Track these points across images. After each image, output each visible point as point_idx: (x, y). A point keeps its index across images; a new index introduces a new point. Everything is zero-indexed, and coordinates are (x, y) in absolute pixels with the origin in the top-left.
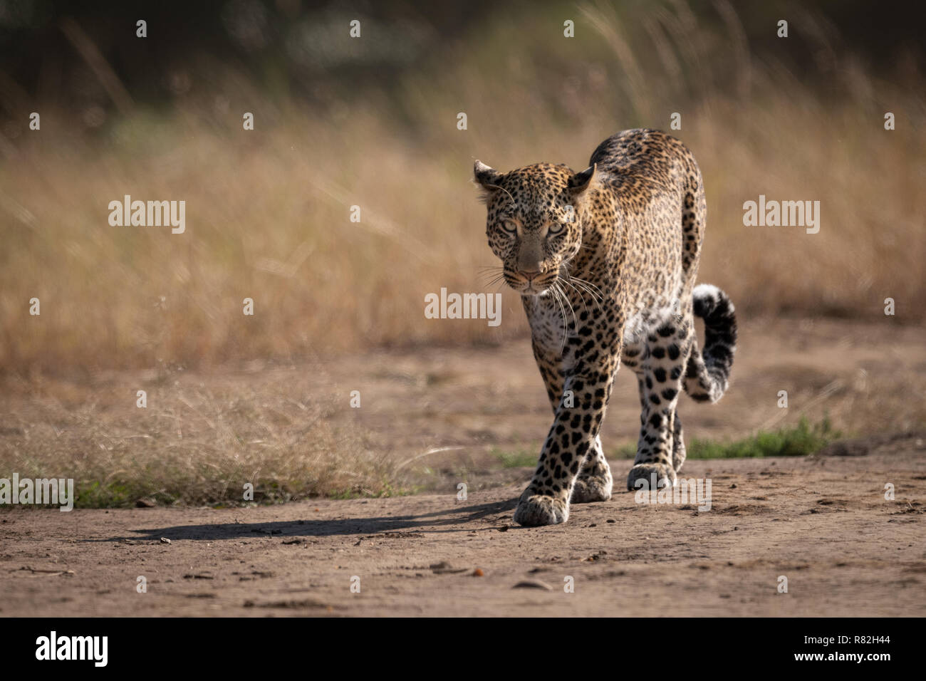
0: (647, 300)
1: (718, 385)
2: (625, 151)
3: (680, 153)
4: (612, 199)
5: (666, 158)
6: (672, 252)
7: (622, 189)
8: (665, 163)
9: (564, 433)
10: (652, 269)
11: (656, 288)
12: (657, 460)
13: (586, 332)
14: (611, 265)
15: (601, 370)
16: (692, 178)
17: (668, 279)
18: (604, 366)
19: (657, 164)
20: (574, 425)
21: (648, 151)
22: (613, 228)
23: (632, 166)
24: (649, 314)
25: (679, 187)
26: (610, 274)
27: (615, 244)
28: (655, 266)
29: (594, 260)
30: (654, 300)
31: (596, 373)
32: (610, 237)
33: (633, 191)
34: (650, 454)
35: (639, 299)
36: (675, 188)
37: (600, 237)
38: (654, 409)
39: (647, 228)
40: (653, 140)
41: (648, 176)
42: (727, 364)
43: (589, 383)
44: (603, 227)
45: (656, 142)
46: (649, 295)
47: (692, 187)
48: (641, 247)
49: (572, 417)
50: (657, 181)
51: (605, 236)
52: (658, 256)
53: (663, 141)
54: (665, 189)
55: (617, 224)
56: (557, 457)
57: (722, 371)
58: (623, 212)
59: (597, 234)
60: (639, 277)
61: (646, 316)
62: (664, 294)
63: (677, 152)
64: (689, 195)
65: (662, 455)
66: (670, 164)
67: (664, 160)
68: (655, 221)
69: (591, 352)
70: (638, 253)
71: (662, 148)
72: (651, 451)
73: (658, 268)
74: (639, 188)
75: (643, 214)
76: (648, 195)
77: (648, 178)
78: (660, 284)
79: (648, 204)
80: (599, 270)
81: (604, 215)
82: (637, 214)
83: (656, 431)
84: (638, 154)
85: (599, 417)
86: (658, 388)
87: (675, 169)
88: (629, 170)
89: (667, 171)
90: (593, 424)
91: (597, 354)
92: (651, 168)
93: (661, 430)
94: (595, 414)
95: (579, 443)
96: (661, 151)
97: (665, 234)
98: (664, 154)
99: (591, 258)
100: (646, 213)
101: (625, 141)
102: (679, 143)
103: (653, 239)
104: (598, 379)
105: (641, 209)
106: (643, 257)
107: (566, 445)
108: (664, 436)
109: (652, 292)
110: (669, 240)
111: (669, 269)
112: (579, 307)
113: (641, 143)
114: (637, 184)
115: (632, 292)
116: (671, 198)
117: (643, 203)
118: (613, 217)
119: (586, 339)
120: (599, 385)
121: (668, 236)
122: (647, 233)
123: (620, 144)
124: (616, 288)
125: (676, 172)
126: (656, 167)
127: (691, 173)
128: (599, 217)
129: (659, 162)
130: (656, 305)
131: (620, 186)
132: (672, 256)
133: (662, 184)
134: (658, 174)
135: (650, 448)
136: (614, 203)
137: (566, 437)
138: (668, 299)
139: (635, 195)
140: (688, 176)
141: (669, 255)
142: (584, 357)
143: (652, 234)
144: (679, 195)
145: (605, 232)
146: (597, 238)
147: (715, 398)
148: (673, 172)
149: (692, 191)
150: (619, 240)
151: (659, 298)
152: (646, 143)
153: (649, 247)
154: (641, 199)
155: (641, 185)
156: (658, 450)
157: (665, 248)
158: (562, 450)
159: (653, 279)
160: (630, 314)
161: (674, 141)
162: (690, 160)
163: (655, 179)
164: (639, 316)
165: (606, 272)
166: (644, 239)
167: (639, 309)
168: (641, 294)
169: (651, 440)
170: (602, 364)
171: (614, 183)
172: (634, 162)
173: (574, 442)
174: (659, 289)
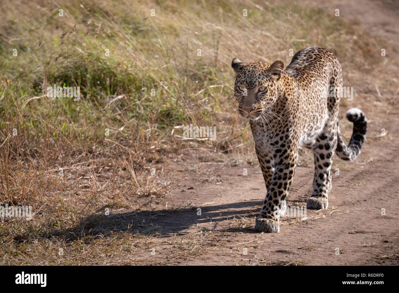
0: (309, 128)
1: (353, 153)
2: (305, 58)
3: (331, 59)
4: (293, 82)
5: (323, 62)
6: (322, 106)
7: (298, 78)
8: (322, 64)
9: (274, 191)
10: (311, 114)
11: (314, 123)
12: (320, 196)
13: (283, 146)
14: (292, 114)
15: (291, 162)
16: (335, 70)
17: (319, 118)
18: (292, 159)
19: (318, 65)
20: (280, 187)
21: (315, 59)
22: (294, 96)
23: (305, 66)
24: (310, 134)
25: (328, 75)
26: (291, 117)
27: (294, 103)
28: (313, 113)
29: (284, 110)
30: (312, 128)
31: (289, 164)
32: (292, 100)
33: (303, 79)
34: (318, 192)
35: (305, 128)
36: (325, 76)
37: (287, 99)
38: (320, 171)
39: (309, 96)
40: (318, 53)
41: (312, 71)
42: (361, 143)
43: (286, 169)
44: (289, 95)
45: (320, 54)
46: (310, 126)
47: (335, 75)
48: (306, 105)
49: (278, 184)
50: (316, 73)
51: (289, 100)
52: (314, 108)
53: (324, 54)
54: (319, 76)
55: (295, 94)
56: (272, 202)
57: (358, 146)
58: (297, 88)
59: (285, 97)
60: (305, 118)
61: (309, 135)
62: (317, 125)
63: (329, 59)
64: (333, 78)
65: (323, 193)
66: (325, 65)
67: (322, 63)
68: (313, 92)
69: (286, 155)
70: (305, 107)
71: (322, 57)
72: (319, 191)
73: (315, 113)
74: (306, 78)
75: (307, 90)
76: (310, 81)
77: (311, 72)
78: (315, 120)
79: (309, 85)
80: (286, 116)
81: (290, 89)
82: (304, 90)
83: (321, 180)
84: (310, 60)
85: (290, 183)
86: (321, 162)
87: (327, 67)
88: (302, 68)
89: (322, 68)
90: (288, 186)
91: (289, 155)
92: (315, 67)
93: (324, 180)
94: (289, 182)
95: (282, 195)
96: (321, 58)
97: (318, 98)
98: (323, 60)
99: (283, 109)
100: (308, 90)
101: (306, 53)
102: (332, 54)
103: (312, 101)
104: (290, 166)
105: (306, 88)
106: (307, 109)
107: (276, 196)
108: (325, 183)
109: (312, 124)
110: (320, 101)
111: (320, 114)
112: (279, 134)
113: (313, 54)
114: (305, 76)
115: (302, 125)
116: (322, 80)
117: (307, 85)
118: (294, 91)
119: (283, 149)
120: (290, 169)
121: (320, 98)
122: (309, 98)
123: (304, 54)
124: (295, 124)
125: (327, 68)
126: (317, 66)
127: (335, 68)
128: (287, 90)
129: (320, 64)
130: (314, 129)
131: (297, 77)
132: (321, 108)
133: (319, 74)
134: (317, 70)
135: (318, 189)
136: (295, 84)
137: (275, 193)
138: (319, 126)
139: (304, 81)
140: (333, 70)
141: (320, 107)
142: (283, 158)
143: (311, 98)
144: (327, 79)
145: (289, 98)
146: (285, 99)
147: (352, 159)
148: (326, 68)
149: (334, 76)
150: (296, 101)
151: (315, 127)
152: (315, 55)
153: (310, 104)
154: (306, 83)
155: (307, 76)
156: (321, 191)
157: (318, 104)
158: (274, 199)
159: (312, 118)
160: (301, 134)
161: (329, 53)
162: (336, 62)
163: (315, 72)
164: (306, 135)
165: (290, 117)
166: (308, 101)
167: (305, 132)
168: (306, 126)
169: (319, 185)
170: (291, 159)
171: (294, 75)
172: (306, 64)
173: (280, 195)
174: (315, 123)
